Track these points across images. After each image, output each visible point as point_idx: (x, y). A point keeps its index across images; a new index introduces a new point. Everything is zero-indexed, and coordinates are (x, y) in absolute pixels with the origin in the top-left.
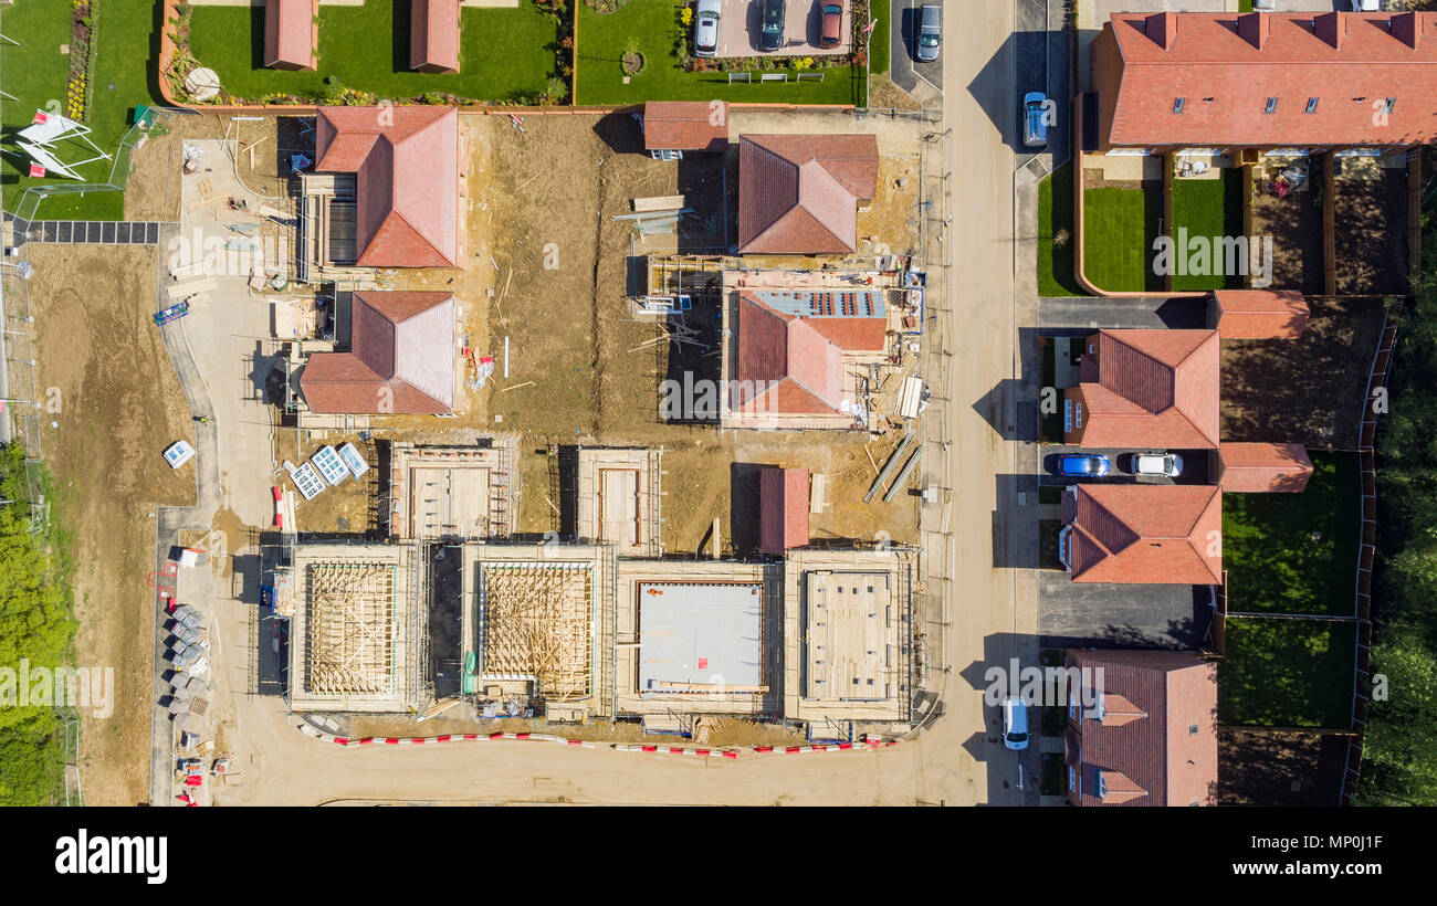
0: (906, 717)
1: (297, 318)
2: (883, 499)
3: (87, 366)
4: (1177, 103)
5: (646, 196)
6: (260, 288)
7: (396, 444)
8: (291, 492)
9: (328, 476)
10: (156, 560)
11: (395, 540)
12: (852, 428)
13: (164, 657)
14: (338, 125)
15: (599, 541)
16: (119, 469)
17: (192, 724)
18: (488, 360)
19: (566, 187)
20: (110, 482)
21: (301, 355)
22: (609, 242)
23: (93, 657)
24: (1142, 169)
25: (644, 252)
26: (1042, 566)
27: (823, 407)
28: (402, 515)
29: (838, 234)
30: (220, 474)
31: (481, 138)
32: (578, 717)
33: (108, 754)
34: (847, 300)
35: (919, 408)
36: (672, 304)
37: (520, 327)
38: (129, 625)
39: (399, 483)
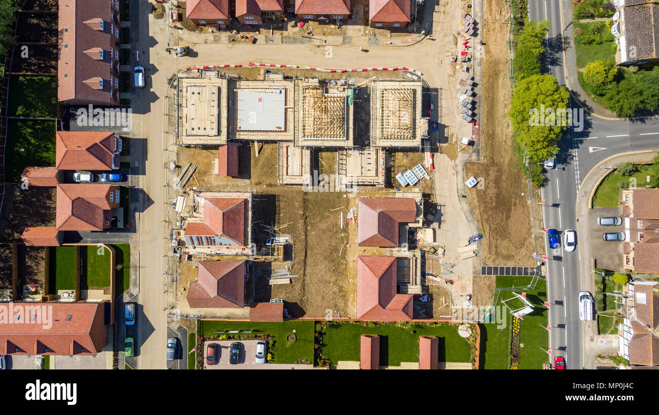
0: (180, 80)
1: (425, 237)
2: (191, 164)
3: (510, 218)
4: (70, 319)
5: (285, 284)
6: (440, 248)
7: (383, 186)
8: (427, 167)
9: (412, 173)
10: (481, 140)
11: (384, 148)
12: (200, 192)
13: (476, 103)
14: (402, 313)
15: (302, 148)
16: (496, 176)
17: (465, 76)
18: (349, 219)
19: (318, 288)
20: (500, 171)
21: (419, 221)
22: (300, 266)
23: (505, 102)
24: (88, 294)
25: (286, 262)
26: (129, 139)
27: (211, 200)
28: (381, 158)
29: (204, 268)
30: (455, 174)
31: (352, 308)
32: (307, 80)
33: (499, 64)
34: (201, 242)
35: (177, 200)
36: (275, 241)
37: (337, 232)
38: (491, 114)
39: (382, 171)
